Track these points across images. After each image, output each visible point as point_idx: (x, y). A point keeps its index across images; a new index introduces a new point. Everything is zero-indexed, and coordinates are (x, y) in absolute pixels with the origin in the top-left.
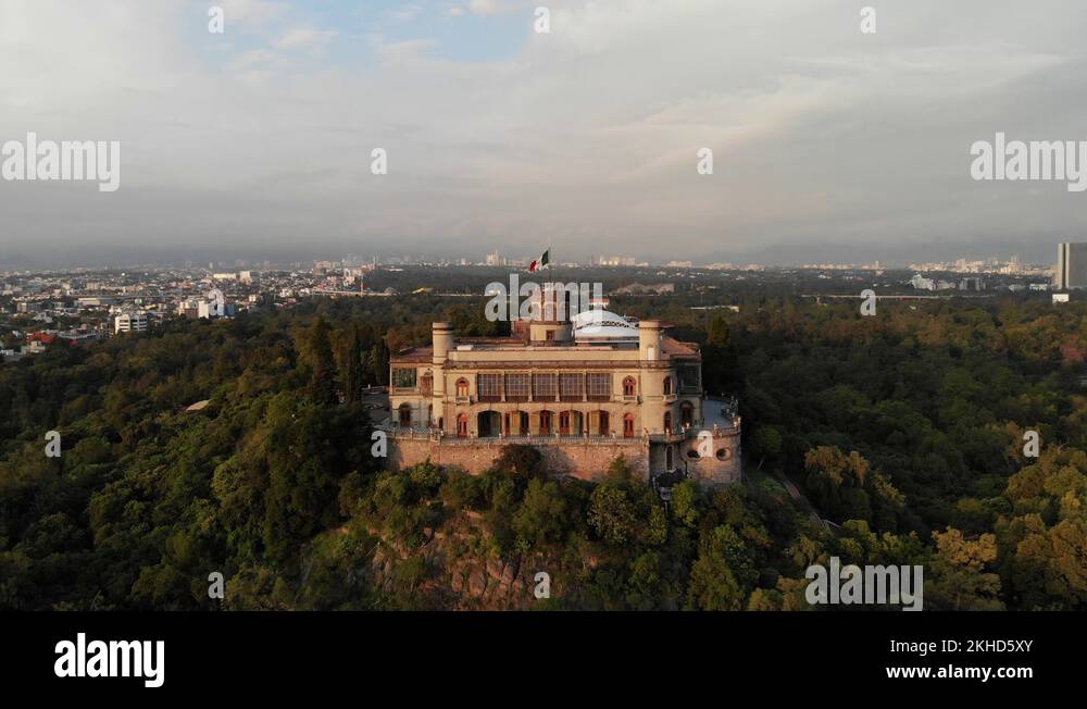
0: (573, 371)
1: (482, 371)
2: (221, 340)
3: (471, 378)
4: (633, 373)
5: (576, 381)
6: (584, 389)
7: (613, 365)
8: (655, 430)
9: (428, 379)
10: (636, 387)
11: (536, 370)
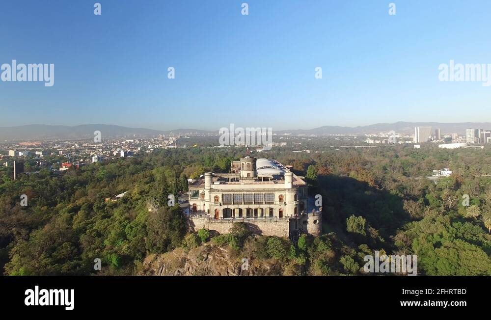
0: (259, 193)
1: (224, 193)
2: (128, 166)
3: (220, 195)
4: (283, 193)
5: (260, 197)
6: (264, 199)
7: (275, 190)
8: (292, 215)
9: (203, 195)
10: (284, 199)
11: (245, 193)
